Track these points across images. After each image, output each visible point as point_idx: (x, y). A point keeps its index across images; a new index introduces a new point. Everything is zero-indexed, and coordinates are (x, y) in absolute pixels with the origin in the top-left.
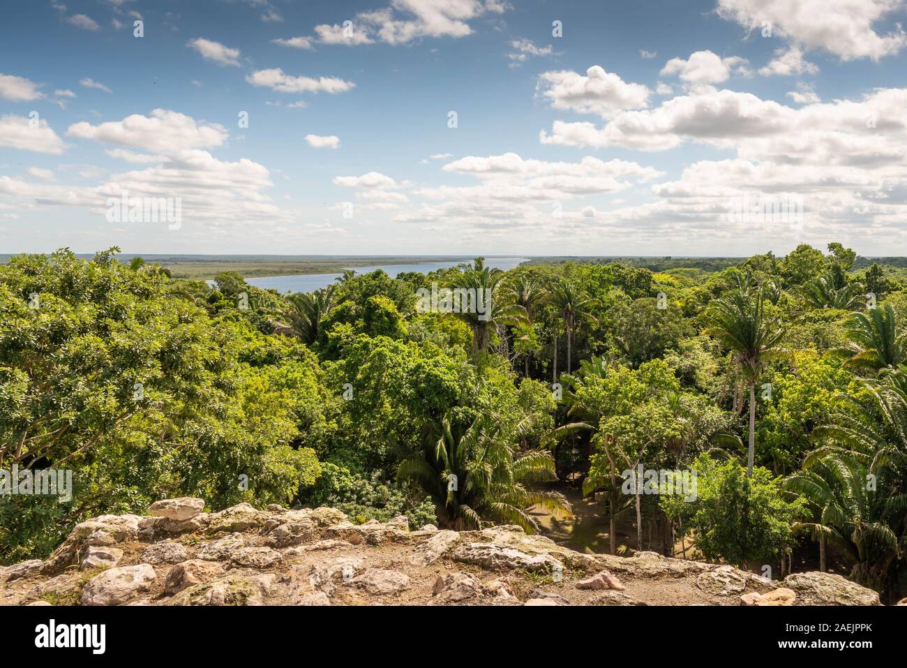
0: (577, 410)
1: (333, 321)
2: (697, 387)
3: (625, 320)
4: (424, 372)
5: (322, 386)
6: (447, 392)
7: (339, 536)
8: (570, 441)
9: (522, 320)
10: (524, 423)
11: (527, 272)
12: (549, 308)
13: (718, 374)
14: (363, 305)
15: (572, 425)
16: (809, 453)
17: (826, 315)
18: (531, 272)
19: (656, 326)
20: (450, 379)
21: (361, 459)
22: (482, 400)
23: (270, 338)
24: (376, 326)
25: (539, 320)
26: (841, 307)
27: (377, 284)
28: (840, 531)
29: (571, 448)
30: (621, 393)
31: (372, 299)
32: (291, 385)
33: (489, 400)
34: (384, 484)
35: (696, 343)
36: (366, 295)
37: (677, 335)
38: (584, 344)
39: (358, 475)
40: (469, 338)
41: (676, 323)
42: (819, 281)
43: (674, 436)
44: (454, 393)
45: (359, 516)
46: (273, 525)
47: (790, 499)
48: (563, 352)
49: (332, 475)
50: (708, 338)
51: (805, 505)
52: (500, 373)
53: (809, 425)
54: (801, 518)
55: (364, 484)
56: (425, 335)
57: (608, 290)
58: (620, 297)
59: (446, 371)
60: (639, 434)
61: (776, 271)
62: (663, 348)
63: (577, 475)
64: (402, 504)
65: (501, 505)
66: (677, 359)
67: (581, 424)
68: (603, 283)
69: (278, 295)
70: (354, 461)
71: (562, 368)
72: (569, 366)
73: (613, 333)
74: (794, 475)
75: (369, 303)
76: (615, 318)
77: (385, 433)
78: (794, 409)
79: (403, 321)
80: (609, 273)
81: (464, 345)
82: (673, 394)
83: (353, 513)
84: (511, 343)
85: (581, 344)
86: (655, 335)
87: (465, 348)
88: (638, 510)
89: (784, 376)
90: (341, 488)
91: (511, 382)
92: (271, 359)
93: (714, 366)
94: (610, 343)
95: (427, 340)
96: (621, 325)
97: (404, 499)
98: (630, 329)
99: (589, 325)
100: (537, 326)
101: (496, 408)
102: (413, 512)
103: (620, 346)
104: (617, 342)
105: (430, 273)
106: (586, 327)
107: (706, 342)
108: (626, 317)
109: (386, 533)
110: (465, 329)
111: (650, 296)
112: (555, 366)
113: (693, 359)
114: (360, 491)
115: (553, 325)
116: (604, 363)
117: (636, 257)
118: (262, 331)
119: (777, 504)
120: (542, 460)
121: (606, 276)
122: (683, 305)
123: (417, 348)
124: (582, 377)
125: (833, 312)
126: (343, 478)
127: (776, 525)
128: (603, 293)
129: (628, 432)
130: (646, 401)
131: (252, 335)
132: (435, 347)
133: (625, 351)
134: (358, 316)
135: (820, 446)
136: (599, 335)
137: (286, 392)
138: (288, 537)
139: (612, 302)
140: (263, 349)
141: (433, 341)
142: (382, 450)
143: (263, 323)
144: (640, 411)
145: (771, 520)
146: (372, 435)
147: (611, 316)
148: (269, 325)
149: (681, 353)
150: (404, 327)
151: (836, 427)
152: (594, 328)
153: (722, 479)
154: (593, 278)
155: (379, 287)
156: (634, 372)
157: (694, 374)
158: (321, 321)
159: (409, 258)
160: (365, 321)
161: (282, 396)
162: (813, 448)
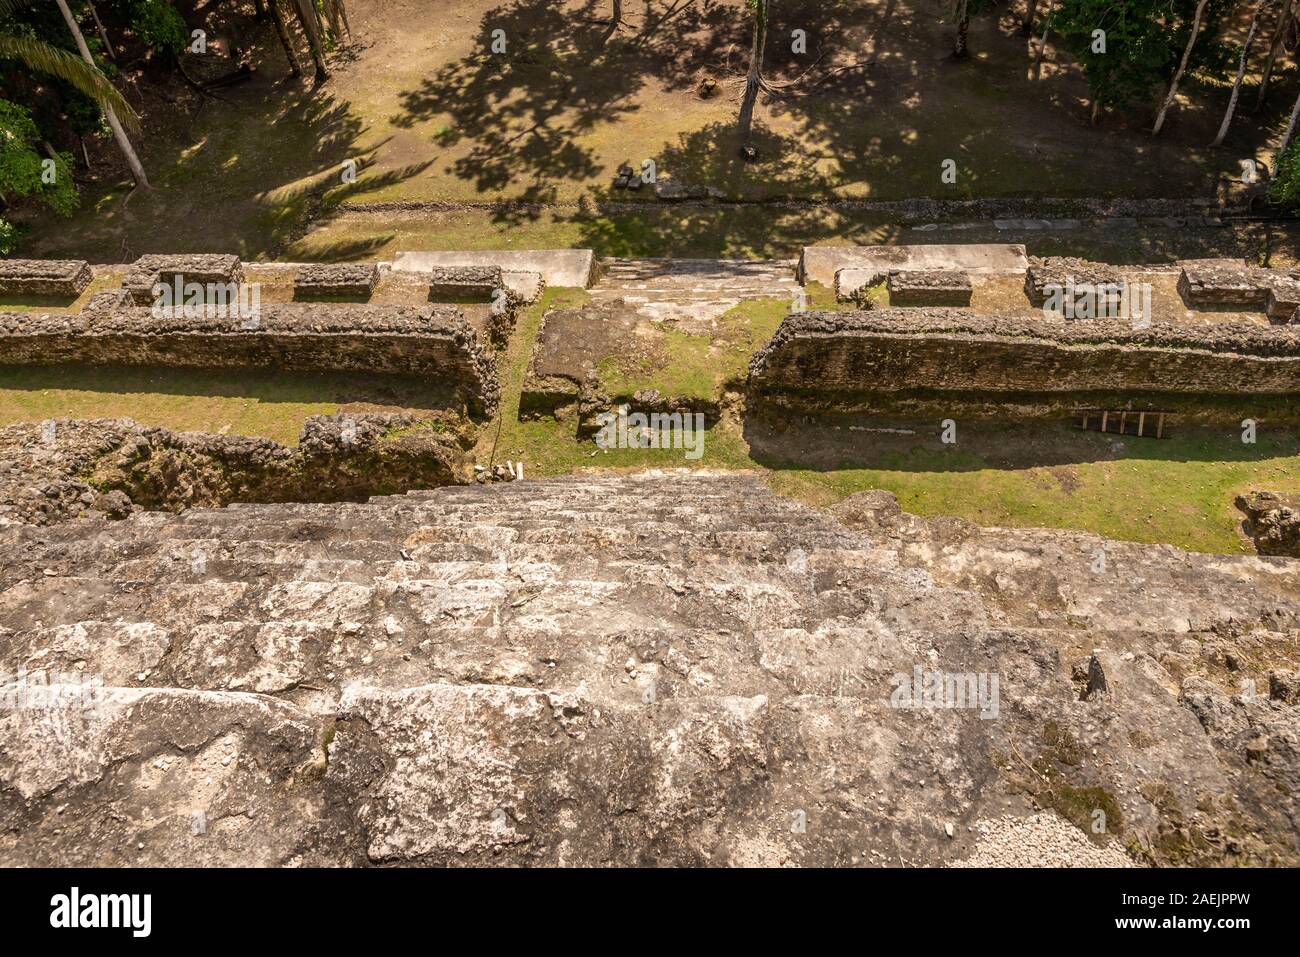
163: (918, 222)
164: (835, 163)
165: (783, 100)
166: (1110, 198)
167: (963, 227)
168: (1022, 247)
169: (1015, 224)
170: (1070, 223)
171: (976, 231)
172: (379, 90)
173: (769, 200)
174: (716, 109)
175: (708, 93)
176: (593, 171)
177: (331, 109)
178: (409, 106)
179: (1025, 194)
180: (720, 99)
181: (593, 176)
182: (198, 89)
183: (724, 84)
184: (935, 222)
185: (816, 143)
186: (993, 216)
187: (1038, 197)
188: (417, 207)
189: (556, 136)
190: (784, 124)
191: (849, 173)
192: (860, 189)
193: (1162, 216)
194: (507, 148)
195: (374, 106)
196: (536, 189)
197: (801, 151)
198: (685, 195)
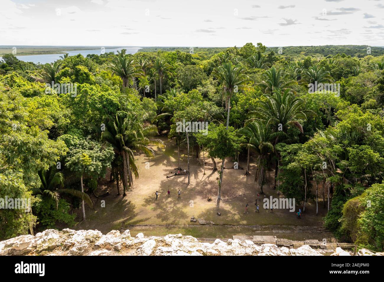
0: (165, 109)
1: (61, 77)
2: (208, 98)
3: (182, 74)
4: (105, 98)
5: (60, 104)
6: (115, 105)
7: (101, 247)
8: (162, 120)
9: (142, 75)
10: (146, 115)
11: (143, 55)
12: (152, 69)
13: (216, 93)
14: (74, 69)
15: (163, 114)
16: (247, 121)
17: (254, 71)
18: (144, 54)
19: (194, 76)
20: (116, 100)
21: (81, 132)
22: (129, 107)
23: (34, 84)
24: (80, 78)
25: (148, 74)
26: (260, 67)
27: (79, 60)
28: (255, 146)
29: (163, 122)
30: (182, 102)
31: (77, 67)
32: (48, 105)
33: (131, 107)
34: (92, 141)
35: (208, 82)
36: (75, 65)
37: (201, 79)
38: (166, 83)
39: (81, 138)
40: (120, 82)
41: (201, 75)
42: (252, 57)
43: (201, 117)
44: (118, 105)
45: (83, 154)
46: (68, 245)
47: (239, 136)
48: (158, 86)
49: (70, 139)
50: (212, 80)
51: (245, 138)
52: (134, 96)
53: (247, 111)
54: (243, 142)
55: (84, 142)
56: (103, 82)
57: (175, 62)
58: (180, 64)
59: (114, 97)
60: (188, 117)
61: (238, 54)
62: (196, 84)
63: (165, 131)
64: (100, 148)
65: (139, 145)
66: (202, 89)
67: (166, 114)
68: (173, 59)
69: (34, 64)
70: (78, 133)
71: (158, 92)
72: (161, 92)
73: (177, 79)
74: (241, 129)
75: (76, 69)
76: (178, 73)
77: (90, 121)
78: (242, 106)
79: (92, 76)
80: (175, 55)
81: (118, 85)
82: (200, 102)
83: (81, 152)
84: (138, 84)
85: (165, 83)
86: (193, 79)
87: (119, 86)
88: (188, 143)
89: (239, 94)
90: (74, 144)
91: (139, 99)
92: (35, 94)
93: (214, 90)
94: (176, 82)
95: (103, 84)
96: (180, 76)
97: (101, 146)
98: (184, 78)
99: (168, 76)
100: (147, 77)
101: (134, 110)
102: (105, 150)
103: (180, 83)
104: (179, 82)
105: (101, 55)
106: (167, 76)
107: (211, 81)
108: (182, 72)
109: (122, 244)
110: (119, 78)
111: (191, 64)
112: (156, 92)
113: (207, 88)
114: (83, 144)
115: (154, 76)
116: (174, 91)
117: (185, 47)
118: (29, 81)
119: (236, 138)
120: (153, 128)
121: (174, 56)
122: (203, 67)
123: (100, 87)
124: (167, 96)
125: (256, 70)
126: (75, 140)
127: (235, 145)
128: (173, 63)
129: (184, 117)
130: (191, 105)
131: (25, 83)
132: (107, 86)
133: (182, 86)
134: (72, 74)
135: (250, 118)
136: (172, 80)
137: (46, 109)
138: (77, 253)
139: (177, 67)
140: (31, 90)
141: (106, 84)
142: (90, 128)
143: (29, 77)
144: (189, 109)
145: (234, 144)
146: (85, 122)
147: (177, 72)
148: (32, 78)
149: (203, 86)
150: (92, 78)
151: (256, 111)
152: (170, 77)
153: (218, 131)
154: (169, 57)
155: (80, 61)
156: (186, 95)
157: (208, 93)
158: (56, 76)
159: (91, 47)
160: (75, 76)
161: (44, 110)
162: (247, 119)
163: (256, 230)
164: (239, 216)
165: (226, 202)
166: (297, 226)
167: (266, 232)
168: (276, 236)
169: (277, 231)
170: (289, 232)
171: (269, 233)
172: (137, 198)
173: (224, 225)
174: (211, 204)
175: (209, 200)
176: (187, 217)
177: (127, 202)
178: (145, 202)
179: (278, 225)
180: (212, 202)
181: (187, 218)
182: (97, 198)
183: (213, 198)
184: (260, 230)
185: (235, 212)
186: (272, 230)
187: (281, 225)
188: (146, 225)
189: (178, 208)
190: (227, 207)
191: (242, 218)
192: (245, 222)
193: (308, 230)
194: (168, 212)
195: (136, 202)
196: (175, 221)
197: (231, 213)
198: (206, 223)
